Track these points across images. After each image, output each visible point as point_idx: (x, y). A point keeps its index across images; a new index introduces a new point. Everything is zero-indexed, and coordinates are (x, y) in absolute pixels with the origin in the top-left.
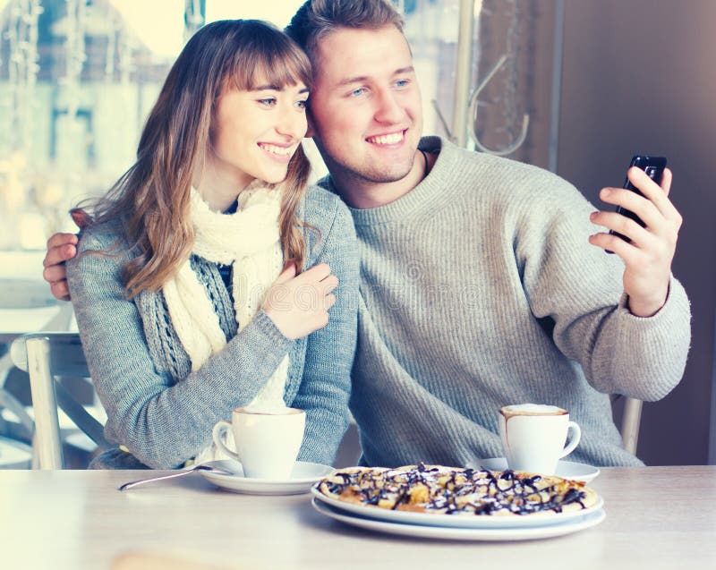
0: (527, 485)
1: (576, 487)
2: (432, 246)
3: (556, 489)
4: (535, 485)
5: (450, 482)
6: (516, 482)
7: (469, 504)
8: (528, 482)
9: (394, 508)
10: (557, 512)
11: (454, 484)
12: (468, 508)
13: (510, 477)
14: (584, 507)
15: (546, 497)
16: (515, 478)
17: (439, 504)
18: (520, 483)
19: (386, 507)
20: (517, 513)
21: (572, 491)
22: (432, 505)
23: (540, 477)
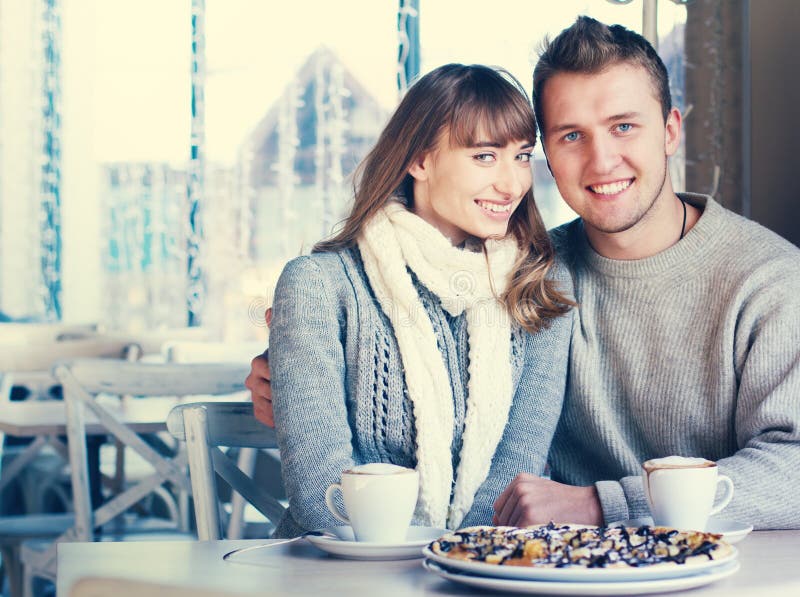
0: (662, 540)
1: (711, 539)
2: (670, 317)
3: (689, 542)
4: (670, 540)
5: (575, 538)
6: (650, 537)
7: (584, 558)
8: (664, 537)
9: (501, 563)
10: (678, 563)
11: (580, 539)
12: (582, 561)
13: (645, 533)
14: (711, 558)
15: (674, 551)
16: (650, 533)
17: (554, 559)
18: (654, 538)
19: (493, 563)
20: (635, 565)
21: (706, 543)
22: (546, 560)
23: (677, 532)
